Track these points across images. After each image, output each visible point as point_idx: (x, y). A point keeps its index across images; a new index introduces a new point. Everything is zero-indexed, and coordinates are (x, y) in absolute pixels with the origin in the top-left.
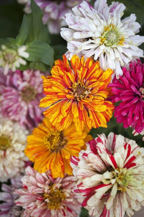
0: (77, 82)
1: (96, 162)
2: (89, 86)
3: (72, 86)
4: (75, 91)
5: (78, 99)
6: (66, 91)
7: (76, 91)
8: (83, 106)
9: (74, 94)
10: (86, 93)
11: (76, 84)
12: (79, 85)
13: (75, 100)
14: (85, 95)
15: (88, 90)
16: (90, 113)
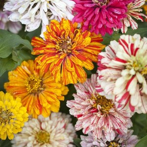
0: (56, 44)
1: (111, 73)
2: (65, 37)
3: (57, 50)
4: (61, 50)
5: (69, 51)
6: (57, 56)
7: (63, 49)
8: (76, 51)
9: (64, 52)
10: (68, 42)
11: (57, 46)
12: (60, 43)
13: (69, 55)
14: (69, 44)
15: (68, 40)
16: (86, 49)
